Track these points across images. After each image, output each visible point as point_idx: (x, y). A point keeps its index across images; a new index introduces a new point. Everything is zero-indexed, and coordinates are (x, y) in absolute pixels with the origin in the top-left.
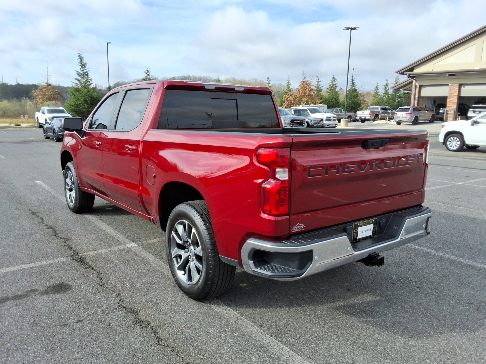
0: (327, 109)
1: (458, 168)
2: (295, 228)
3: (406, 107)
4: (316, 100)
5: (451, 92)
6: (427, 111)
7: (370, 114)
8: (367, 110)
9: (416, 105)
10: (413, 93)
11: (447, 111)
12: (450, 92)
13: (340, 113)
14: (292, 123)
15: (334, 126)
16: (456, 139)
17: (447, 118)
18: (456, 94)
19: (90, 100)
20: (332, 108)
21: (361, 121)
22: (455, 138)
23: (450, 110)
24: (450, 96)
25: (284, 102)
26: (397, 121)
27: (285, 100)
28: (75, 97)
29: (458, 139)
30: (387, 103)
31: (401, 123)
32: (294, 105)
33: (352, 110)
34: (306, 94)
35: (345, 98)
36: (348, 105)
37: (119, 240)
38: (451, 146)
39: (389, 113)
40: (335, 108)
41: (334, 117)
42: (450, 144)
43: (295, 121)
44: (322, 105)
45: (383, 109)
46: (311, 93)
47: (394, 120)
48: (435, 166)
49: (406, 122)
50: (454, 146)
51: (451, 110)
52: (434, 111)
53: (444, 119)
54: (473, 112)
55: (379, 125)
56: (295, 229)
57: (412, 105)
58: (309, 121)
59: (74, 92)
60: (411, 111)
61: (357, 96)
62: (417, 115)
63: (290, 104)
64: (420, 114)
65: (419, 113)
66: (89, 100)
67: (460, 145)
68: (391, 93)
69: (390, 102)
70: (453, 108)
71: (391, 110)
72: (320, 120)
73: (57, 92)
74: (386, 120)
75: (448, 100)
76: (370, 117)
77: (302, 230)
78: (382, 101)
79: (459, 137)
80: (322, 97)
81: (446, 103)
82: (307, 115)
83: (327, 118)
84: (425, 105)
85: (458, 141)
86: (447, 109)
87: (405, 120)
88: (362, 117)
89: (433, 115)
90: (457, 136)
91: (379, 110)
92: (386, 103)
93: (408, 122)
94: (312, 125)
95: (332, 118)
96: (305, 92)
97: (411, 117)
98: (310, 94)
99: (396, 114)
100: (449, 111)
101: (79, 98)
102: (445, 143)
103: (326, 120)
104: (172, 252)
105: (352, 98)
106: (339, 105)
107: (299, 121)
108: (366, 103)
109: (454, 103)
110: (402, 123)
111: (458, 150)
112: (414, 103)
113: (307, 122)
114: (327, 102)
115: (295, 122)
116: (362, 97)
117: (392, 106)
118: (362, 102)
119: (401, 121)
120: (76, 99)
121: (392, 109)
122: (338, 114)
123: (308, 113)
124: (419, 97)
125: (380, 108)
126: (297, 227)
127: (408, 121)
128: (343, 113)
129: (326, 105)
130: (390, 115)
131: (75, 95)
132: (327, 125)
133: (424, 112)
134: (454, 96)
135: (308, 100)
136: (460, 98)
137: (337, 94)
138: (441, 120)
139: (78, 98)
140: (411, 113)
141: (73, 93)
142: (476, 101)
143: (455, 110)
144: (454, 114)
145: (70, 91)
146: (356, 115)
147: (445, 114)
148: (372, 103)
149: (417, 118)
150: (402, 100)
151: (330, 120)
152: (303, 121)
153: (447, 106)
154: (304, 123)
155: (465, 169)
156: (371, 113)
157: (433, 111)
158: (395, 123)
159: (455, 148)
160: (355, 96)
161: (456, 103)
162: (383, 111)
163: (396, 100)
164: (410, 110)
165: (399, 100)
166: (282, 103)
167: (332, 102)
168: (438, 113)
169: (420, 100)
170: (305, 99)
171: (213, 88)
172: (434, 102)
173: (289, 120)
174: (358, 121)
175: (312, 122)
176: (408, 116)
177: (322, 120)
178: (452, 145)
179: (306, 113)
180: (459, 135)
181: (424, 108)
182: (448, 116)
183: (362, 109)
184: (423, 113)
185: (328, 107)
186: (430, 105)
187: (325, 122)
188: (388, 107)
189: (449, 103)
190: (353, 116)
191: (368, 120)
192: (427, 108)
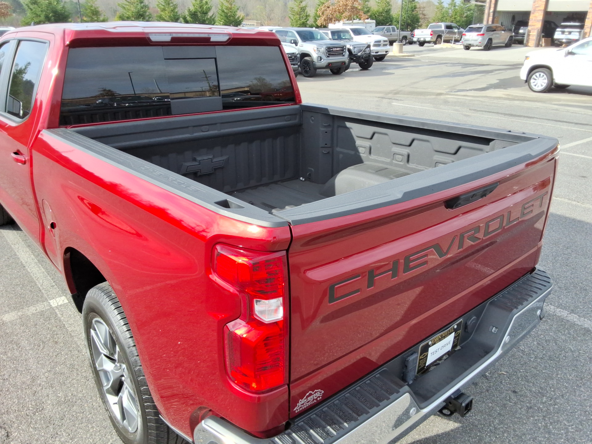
0: (376, 26)
1: (547, 121)
2: (302, 402)
3: (478, 25)
4: (361, 15)
5: (536, 6)
6: (504, 31)
7: (431, 35)
8: (427, 28)
9: (490, 23)
10: (487, 5)
11: (529, 32)
12: (534, 5)
13: (392, 33)
14: (328, 51)
15: (385, 53)
16: (543, 76)
17: (528, 41)
18: (543, 8)
19: (54, 16)
20: (382, 25)
21: (419, 44)
22: (542, 74)
23: (532, 29)
24: (535, 10)
25: (320, 16)
26: (465, 44)
27: (320, 14)
28: (32, 11)
29: (545, 76)
30: (453, 17)
31: (469, 48)
32: (333, 21)
33: (407, 27)
34: (348, 6)
35: (399, 11)
36: (403, 20)
37: (41, 288)
38: (535, 85)
39: (455, 33)
40: (386, 25)
41: (385, 41)
42: (534, 82)
43: (332, 48)
44: (369, 21)
45: (448, 27)
46: (355, 5)
47: (461, 43)
48: (516, 118)
49: (477, 46)
50: (540, 85)
51: (534, 29)
52: (513, 31)
53: (525, 42)
54: (561, 33)
55: (442, 50)
56: (302, 404)
57: (485, 22)
58: (351, 48)
59: (30, 5)
60: (484, 32)
61: (415, 8)
62: (491, 37)
63: (327, 20)
64: (495, 36)
65: (493, 34)
66: (51, 16)
67: (548, 84)
68: (458, 4)
69: (456, 16)
70: (537, 27)
71: (457, 28)
72: (366, 46)
73: (5, 4)
74: (452, 43)
75: (532, 17)
76: (431, 38)
77: (318, 399)
78: (446, 14)
79: (546, 73)
80: (369, 10)
81: (529, 20)
82: (348, 39)
83: (376, 42)
84: (502, 22)
85: (545, 79)
86: (529, 28)
87: (475, 43)
88: (420, 38)
89: (511, 37)
90: (544, 71)
91: (443, 28)
92: (451, 17)
93: (479, 46)
94: (355, 53)
95: (382, 43)
96: (347, 4)
97: (483, 39)
98: (354, 7)
99: (465, 35)
100: (532, 31)
101: (39, 13)
102: (527, 81)
103: (375, 45)
104: (97, 361)
105: (408, 11)
106: (391, 21)
107: (338, 49)
108: (426, 18)
109: (538, 21)
110: (472, 48)
111: (544, 91)
112: (487, 20)
113: (349, 50)
114: (375, 16)
115: (332, 51)
116: (421, 9)
117: (459, 22)
118: (421, 16)
119: (470, 44)
120: (34, 16)
121: (459, 26)
122: (390, 33)
123: (350, 35)
124: (495, 12)
125: (444, 26)
126: (305, 400)
127: (479, 44)
128: (396, 33)
129: (374, 21)
130: (457, 36)
131: (31, 10)
132: (376, 53)
133: (499, 32)
134: (539, 10)
135: (350, 16)
136: (547, 14)
137: (389, 5)
138: (520, 42)
139: (37, 13)
140: (483, 35)
141: (28, 6)
142: (565, 17)
143: (539, 30)
144: (538, 36)
145: (24, 3)
146: (413, 36)
147: (526, 36)
148: (434, 17)
149: (490, 40)
150: (472, 13)
151: (379, 45)
152: (343, 48)
153: (530, 24)
154: (344, 51)
155: (555, 122)
156: (432, 33)
157: (510, 30)
158: (462, 47)
159: (540, 88)
160: (412, 8)
161: (540, 20)
162: (448, 30)
163: (464, 14)
164: (483, 29)
165: (469, 13)
166: (317, 18)
167: (382, 16)
168: (517, 33)
169: (496, 15)
170: (347, 14)
171: (168, 38)
172: (513, 18)
173: (325, 47)
174: (415, 43)
175: (356, 49)
176: (480, 38)
177: (369, 46)
178: (537, 84)
179: (347, 36)
180: (547, 69)
181: (500, 27)
182: (529, 39)
183: (420, 26)
184: (498, 34)
185: (378, 24)
186: (507, 22)
187: (372, 48)
188: (453, 25)
189: (532, 20)
190: (408, 37)
191: (429, 42)
192: (504, 27)
